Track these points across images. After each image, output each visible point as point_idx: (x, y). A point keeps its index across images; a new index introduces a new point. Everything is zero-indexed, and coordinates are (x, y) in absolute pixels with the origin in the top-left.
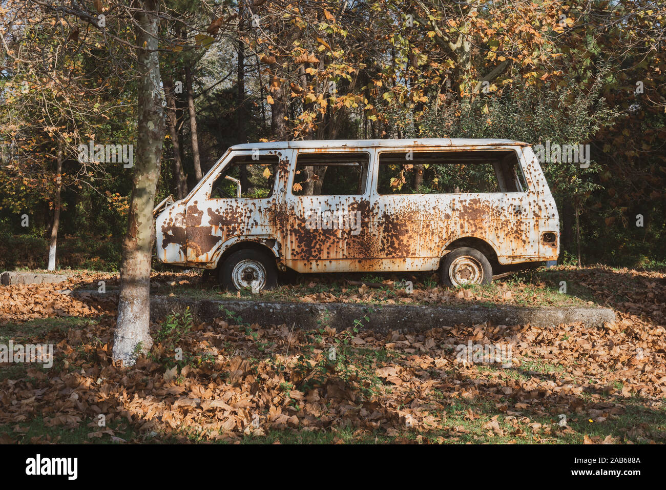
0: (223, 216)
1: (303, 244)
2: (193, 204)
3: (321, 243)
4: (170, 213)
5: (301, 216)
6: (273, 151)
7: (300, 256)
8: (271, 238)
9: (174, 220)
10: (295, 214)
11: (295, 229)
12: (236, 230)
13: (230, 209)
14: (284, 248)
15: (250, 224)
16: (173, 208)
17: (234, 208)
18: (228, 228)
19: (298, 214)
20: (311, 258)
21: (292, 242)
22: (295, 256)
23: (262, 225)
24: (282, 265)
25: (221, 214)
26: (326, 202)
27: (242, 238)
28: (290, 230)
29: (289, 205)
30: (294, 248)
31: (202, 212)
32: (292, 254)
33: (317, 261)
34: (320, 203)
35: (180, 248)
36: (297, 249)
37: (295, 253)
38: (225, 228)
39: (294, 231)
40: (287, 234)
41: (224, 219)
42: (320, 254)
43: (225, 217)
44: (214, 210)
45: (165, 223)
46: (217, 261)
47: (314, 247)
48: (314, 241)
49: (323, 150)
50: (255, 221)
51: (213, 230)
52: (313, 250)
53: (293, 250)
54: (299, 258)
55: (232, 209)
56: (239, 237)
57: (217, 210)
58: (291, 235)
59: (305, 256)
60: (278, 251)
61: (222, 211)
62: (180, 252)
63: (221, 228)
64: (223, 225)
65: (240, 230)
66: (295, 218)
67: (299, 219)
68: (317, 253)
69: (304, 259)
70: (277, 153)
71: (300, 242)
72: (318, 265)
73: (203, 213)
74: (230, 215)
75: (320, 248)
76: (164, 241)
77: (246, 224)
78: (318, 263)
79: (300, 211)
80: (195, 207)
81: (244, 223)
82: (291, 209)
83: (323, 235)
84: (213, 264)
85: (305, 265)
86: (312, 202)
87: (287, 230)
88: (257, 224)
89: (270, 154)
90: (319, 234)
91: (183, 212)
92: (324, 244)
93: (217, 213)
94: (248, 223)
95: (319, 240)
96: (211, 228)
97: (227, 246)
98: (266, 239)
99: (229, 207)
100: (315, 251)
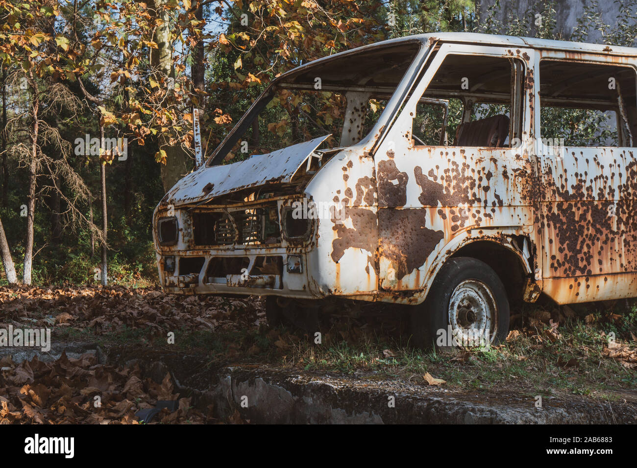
0: (441, 186)
1: (565, 246)
2: (387, 158)
3: (590, 243)
4: (346, 177)
5: (563, 186)
6: (514, 50)
7: (563, 268)
8: (521, 233)
9: (355, 193)
10: (554, 184)
11: (554, 214)
12: (467, 218)
13: (453, 170)
14: (539, 253)
15: (490, 204)
16: (350, 164)
17: (460, 168)
18: (452, 212)
19: (559, 185)
20: (578, 273)
21: (551, 241)
22: (556, 269)
23: (510, 206)
24: (536, 288)
25: (439, 181)
26: (595, 159)
27: (475, 234)
28: (547, 216)
29: (543, 164)
30: (554, 253)
31: (405, 175)
32: (552, 266)
33: (587, 280)
34: (587, 161)
35: (369, 258)
36: (559, 257)
37: (556, 265)
38: (447, 211)
39: (553, 218)
40: (543, 225)
41: (445, 192)
42: (589, 263)
43: (446, 188)
44: (425, 172)
45: (336, 199)
46: (429, 286)
47: (580, 251)
48: (580, 239)
49: (576, 57)
50: (497, 196)
51: (428, 217)
52: (579, 256)
53: (553, 257)
54: (562, 275)
55: (457, 170)
56: (469, 232)
57: (431, 173)
58: (549, 225)
59: (570, 268)
60: (531, 260)
61: (440, 173)
62: (367, 270)
63: (440, 212)
64: (444, 206)
65: (474, 216)
66: (554, 191)
67: (560, 194)
68: (585, 263)
69: (568, 276)
70: (521, 55)
71: (562, 243)
72: (588, 286)
73: (407, 178)
74: (454, 183)
75: (589, 252)
76: (335, 243)
77: (483, 204)
78: (589, 283)
79: (561, 176)
80: (391, 163)
81: (479, 200)
82: (547, 173)
83: (592, 225)
84: (423, 293)
85: (571, 287)
86: (576, 159)
87: (542, 216)
88: (501, 203)
89: (509, 56)
90: (587, 224)
91: (370, 176)
92: (593, 244)
93: (431, 179)
94: (486, 202)
95: (587, 235)
96: (423, 211)
97: (449, 252)
98: (513, 236)
99: (451, 167)
100: (582, 259)
